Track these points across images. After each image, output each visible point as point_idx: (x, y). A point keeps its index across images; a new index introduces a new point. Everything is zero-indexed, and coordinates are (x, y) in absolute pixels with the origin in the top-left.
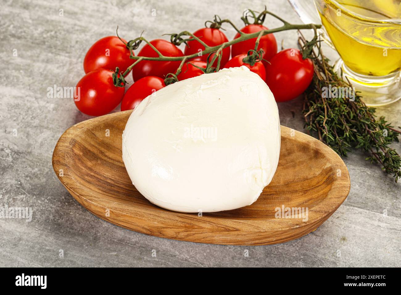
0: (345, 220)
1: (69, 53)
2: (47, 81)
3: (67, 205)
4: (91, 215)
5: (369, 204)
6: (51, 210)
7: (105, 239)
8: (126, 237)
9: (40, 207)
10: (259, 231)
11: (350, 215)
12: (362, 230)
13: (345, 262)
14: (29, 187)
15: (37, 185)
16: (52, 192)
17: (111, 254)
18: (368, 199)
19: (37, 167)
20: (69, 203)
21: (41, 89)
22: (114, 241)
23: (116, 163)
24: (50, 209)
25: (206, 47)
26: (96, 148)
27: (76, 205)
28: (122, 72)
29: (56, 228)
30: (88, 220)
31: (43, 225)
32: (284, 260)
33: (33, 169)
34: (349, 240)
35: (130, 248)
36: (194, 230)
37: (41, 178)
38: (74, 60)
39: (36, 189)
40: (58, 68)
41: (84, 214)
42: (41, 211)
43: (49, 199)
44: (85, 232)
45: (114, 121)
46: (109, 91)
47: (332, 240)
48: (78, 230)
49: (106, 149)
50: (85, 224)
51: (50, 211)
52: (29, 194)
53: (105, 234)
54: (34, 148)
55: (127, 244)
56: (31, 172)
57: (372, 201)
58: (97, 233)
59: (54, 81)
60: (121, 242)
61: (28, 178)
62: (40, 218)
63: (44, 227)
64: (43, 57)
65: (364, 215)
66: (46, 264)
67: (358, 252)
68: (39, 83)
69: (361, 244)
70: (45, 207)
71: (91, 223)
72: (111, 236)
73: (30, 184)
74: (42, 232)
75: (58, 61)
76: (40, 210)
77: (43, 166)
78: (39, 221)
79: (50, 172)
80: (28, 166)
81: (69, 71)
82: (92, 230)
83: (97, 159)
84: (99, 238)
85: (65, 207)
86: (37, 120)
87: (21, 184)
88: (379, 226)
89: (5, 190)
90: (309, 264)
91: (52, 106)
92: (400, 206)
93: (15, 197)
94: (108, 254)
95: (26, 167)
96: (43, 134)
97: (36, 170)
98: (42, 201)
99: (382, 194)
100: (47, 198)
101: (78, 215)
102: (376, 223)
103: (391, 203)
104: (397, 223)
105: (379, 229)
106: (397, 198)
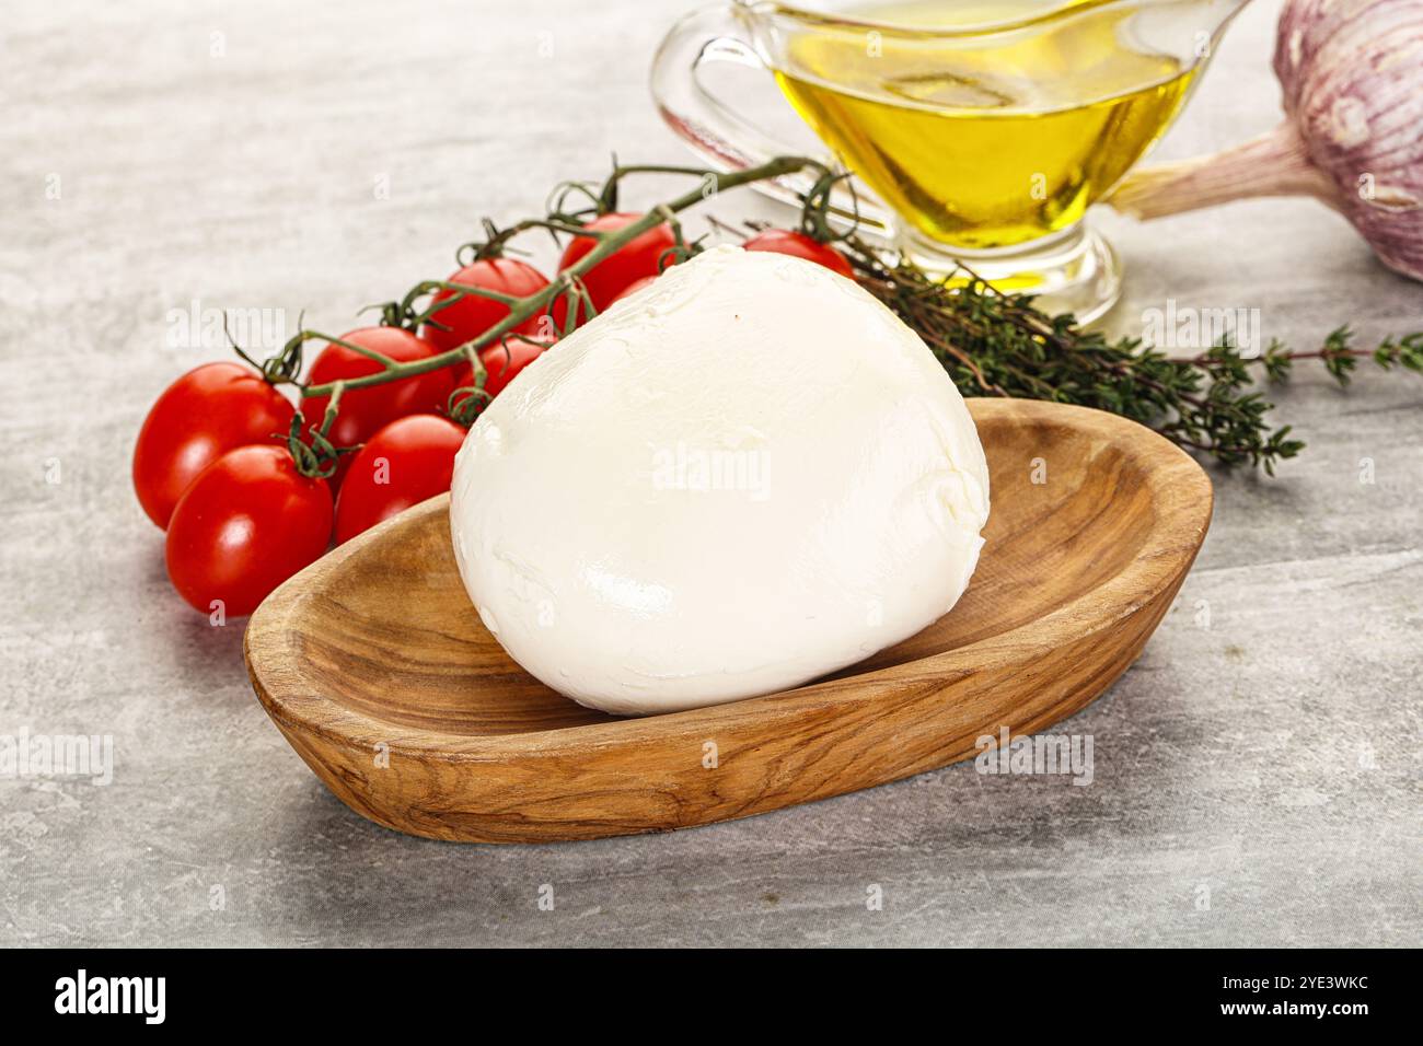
3: (346, 851)
4: (444, 848)
5: (1236, 550)
6: (308, 877)
8: (595, 861)
9: (265, 883)
10: (1031, 655)
12: (1266, 615)
13: (1284, 701)
14: (192, 849)
15: (210, 835)
16: (274, 836)
17: (584, 915)
19: (174, 794)
20: (348, 842)
23: (446, 670)
24: (302, 877)
25: (511, 301)
26: (364, 643)
27: (373, 840)
28: (314, 426)
29: (359, 914)
30: (443, 862)
31: (313, 922)
32: (1107, 754)
33: (166, 802)
34: (1248, 648)
35: (631, 882)
37: (210, 815)
39: (216, 845)
40: (39, 544)
41: (418, 852)
42: (277, 893)
43: (279, 855)
44: (459, 893)
45: (380, 552)
46: (292, 500)
47: (1204, 664)
48: (434, 895)
49: (395, 641)
50: (442, 874)
51: (305, 881)
52: (204, 864)
53: (528, 876)
54: (127, 751)
55: (613, 877)
56: (166, 810)
58: (497, 882)
59: (54, 576)
60: (593, 878)
61: (170, 829)
62: (290, 910)
63: (320, 927)
65: (1243, 581)
67: (1298, 667)
69: (1292, 647)
71: (458, 866)
72: (548, 875)
73: (187, 840)
74: (324, 939)
75: (27, 528)
76: (272, 891)
77: (192, 785)
78: (291, 918)
80: (145, 802)
81: (83, 541)
82: (477, 881)
83: (386, 673)
84: (516, 890)
85: (345, 857)
86: (81, 684)
87: (158, 851)
88: (1306, 591)
89: (118, 881)
90: (1185, 738)
91: (98, 638)
92: (1328, 528)
93: (167, 887)
94: (574, 918)
95: (140, 805)
96: (125, 710)
97: (177, 801)
98: (258, 867)
99: (1253, 518)
100: (269, 854)
101: (400, 861)
102: (1293, 587)
103: (1294, 531)
104: (1349, 567)
105: (1310, 598)
106: (1299, 513)
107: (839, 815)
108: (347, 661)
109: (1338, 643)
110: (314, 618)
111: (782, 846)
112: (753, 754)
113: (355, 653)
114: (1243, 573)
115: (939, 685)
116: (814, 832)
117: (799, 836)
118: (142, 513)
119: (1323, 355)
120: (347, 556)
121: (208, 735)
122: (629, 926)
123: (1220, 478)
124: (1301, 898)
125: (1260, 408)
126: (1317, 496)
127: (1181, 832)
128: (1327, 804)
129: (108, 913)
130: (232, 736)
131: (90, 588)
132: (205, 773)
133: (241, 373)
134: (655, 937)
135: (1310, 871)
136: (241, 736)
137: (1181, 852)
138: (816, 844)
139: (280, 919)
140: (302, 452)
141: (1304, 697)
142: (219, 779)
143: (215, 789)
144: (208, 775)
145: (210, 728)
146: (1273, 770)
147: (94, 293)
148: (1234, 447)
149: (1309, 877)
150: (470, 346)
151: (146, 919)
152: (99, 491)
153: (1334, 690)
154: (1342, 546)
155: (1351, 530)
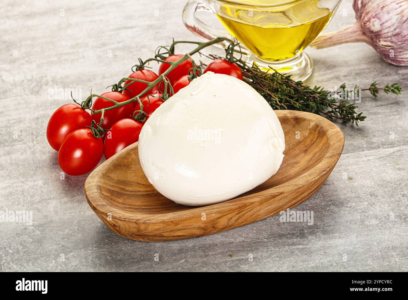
1: (21, 141)
3: (114, 245)
4: (141, 243)
6: (104, 253)
8: (182, 246)
9: (93, 255)
12: (359, 168)
13: (365, 193)
14: (72, 245)
15: (77, 241)
16: (94, 241)
17: (180, 262)
20: (114, 242)
21: (20, 174)
23: (138, 193)
24: (103, 253)
25: (148, 83)
26: (116, 187)
27: (121, 241)
30: (141, 247)
31: (107, 266)
32: (318, 210)
33: (64, 231)
34: (354, 178)
35: (192, 252)
36: (246, 209)
37: (76, 235)
39: (79, 244)
40: (21, 154)
41: (134, 245)
42: (96, 258)
43: (96, 246)
44: (146, 256)
45: (119, 160)
46: (92, 144)
47: (343, 183)
48: (139, 257)
49: (124, 185)
50: (141, 251)
52: (76, 250)
53: (164, 251)
54: (52, 217)
55: (187, 250)
56: (64, 234)
57: (350, 146)
59: (26, 164)
60: (182, 251)
61: (66, 239)
62: (100, 263)
63: (109, 267)
65: (352, 157)
67: (368, 183)
68: (15, 171)
69: (366, 177)
71: (145, 248)
72: (170, 250)
73: (71, 243)
75: (18, 150)
77: (70, 226)
78: (101, 265)
79: (80, 228)
80: (58, 231)
81: (33, 153)
82: (151, 253)
83: (122, 195)
84: (161, 255)
85: (114, 247)
86: (37, 197)
87: (63, 246)
88: (369, 160)
89: (53, 255)
90: (339, 205)
91: (40, 183)
92: (374, 141)
93: (67, 257)
94: (178, 263)
95: (57, 233)
96: (50, 204)
97: (67, 231)
98: (90, 250)
99: (353, 139)
100: (93, 246)
101: (129, 247)
102: (365, 159)
103: (364, 142)
104: (380, 152)
105: (370, 162)
106: (366, 136)
107: (247, 230)
108: (112, 192)
109: (379, 175)
110: (102, 181)
111: (232, 240)
112: (224, 217)
113: (114, 190)
114: (351, 155)
115: (274, 197)
116: (240, 236)
117: (237, 237)
118: (49, 144)
119: (370, 89)
120: (110, 162)
121: (73, 211)
122: (193, 265)
123: (344, 127)
124: (373, 252)
125: (354, 108)
126: (370, 131)
127: (340, 233)
128: (378, 224)
129: (51, 265)
130: (80, 211)
131: (37, 167)
132: (74, 222)
133: (75, 107)
134: (200, 269)
135: (375, 244)
136: (82, 211)
137: (340, 239)
138: (241, 239)
139: (98, 266)
140: (95, 130)
141: (370, 192)
142: (78, 224)
143: (77, 227)
145: (74, 209)
146: (364, 214)
147: (29, 77)
148: (347, 118)
149: (375, 245)
150: (137, 97)
151: (62, 266)
152: (36, 138)
153: (378, 190)
154: (378, 146)
155: (380, 141)
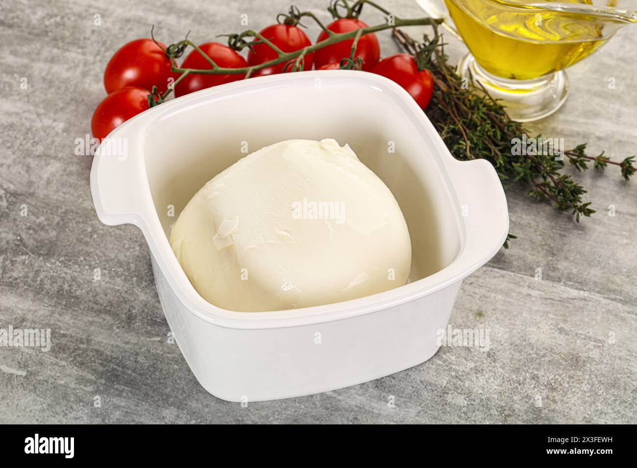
0: (480, 286)
1: (82, 48)
2: (53, 90)
3: (87, 270)
4: (123, 284)
5: (515, 263)
6: (66, 276)
7: (144, 318)
9: (49, 272)
11: (487, 280)
12: (505, 301)
14: (34, 244)
15: (44, 241)
16: (66, 251)
17: (152, 339)
18: (512, 256)
19: (42, 215)
20: (90, 266)
21: (44, 101)
22: (156, 321)
27: (100, 269)
29: (73, 302)
30: (118, 291)
31: (55, 299)
33: (37, 218)
34: (486, 315)
37: (49, 231)
38: (91, 59)
39: (43, 246)
40: (67, 70)
41: (112, 282)
42: (50, 279)
43: (62, 261)
44: (115, 308)
47: (464, 315)
48: (105, 305)
50: (114, 296)
51: (64, 278)
52: (33, 254)
53: (143, 311)
54: (38, 187)
56: (35, 222)
57: (518, 259)
58: (131, 309)
59: (63, 89)
61: (31, 231)
62: (50, 289)
63: (56, 302)
64: (45, 53)
65: (508, 280)
66: (61, 355)
67: (500, 333)
68: (41, 93)
69: (504, 321)
70: (57, 272)
71: (122, 295)
72: (152, 314)
73: (34, 239)
74: (54, 308)
75: (68, 60)
76: (50, 277)
77: (51, 214)
78: (48, 293)
79: (61, 222)
80: (30, 214)
81: (84, 74)
82: (125, 305)
84: (135, 316)
85: (85, 273)
86: (41, 147)
87: (21, 240)
88: (529, 295)
91: (61, 126)
92: (559, 266)
93: (14, 259)
94: (148, 339)
96: (49, 167)
97: (42, 219)
98: (52, 263)
100: (59, 259)
101: (103, 283)
102: (525, 291)
103: (545, 262)
104: (554, 290)
105: (529, 299)
106: (553, 254)
109: (524, 327)
114: (510, 275)
121: (71, 192)
122: (165, 352)
128: (464, 406)
130: (79, 196)
131: (72, 100)
134: (171, 362)
136: (83, 198)
139: (43, 293)
141: (492, 349)
142: (63, 215)
143: (58, 219)
144: (60, 211)
146: (455, 381)
152: (105, 52)
153: (506, 351)
154: (559, 278)
155: (568, 271)
